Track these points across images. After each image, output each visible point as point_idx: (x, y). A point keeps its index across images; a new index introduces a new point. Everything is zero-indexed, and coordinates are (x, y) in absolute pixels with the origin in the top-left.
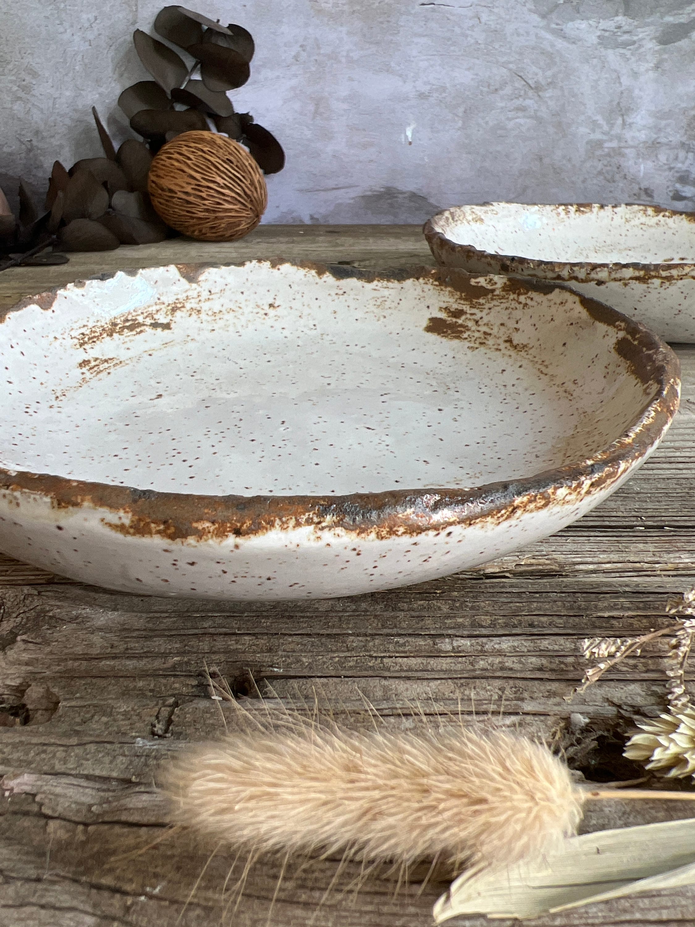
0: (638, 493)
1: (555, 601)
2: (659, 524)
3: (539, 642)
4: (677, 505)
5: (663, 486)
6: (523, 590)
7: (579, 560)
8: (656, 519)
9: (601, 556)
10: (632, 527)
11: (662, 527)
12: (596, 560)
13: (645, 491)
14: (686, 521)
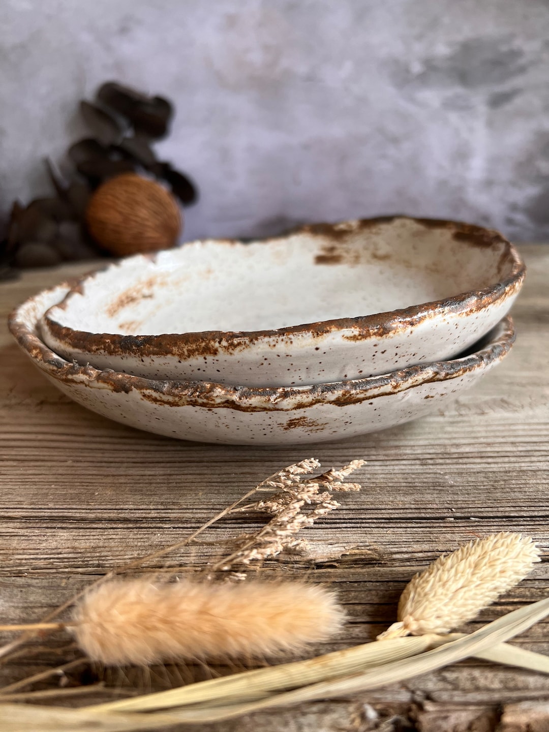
0: (451, 486)
1: (370, 590)
2: (466, 515)
3: (351, 629)
4: (483, 497)
5: (473, 480)
6: (344, 580)
7: (396, 550)
8: (463, 510)
9: (415, 546)
10: (443, 518)
11: (468, 518)
12: (410, 550)
13: (458, 484)
14: (488, 512)
